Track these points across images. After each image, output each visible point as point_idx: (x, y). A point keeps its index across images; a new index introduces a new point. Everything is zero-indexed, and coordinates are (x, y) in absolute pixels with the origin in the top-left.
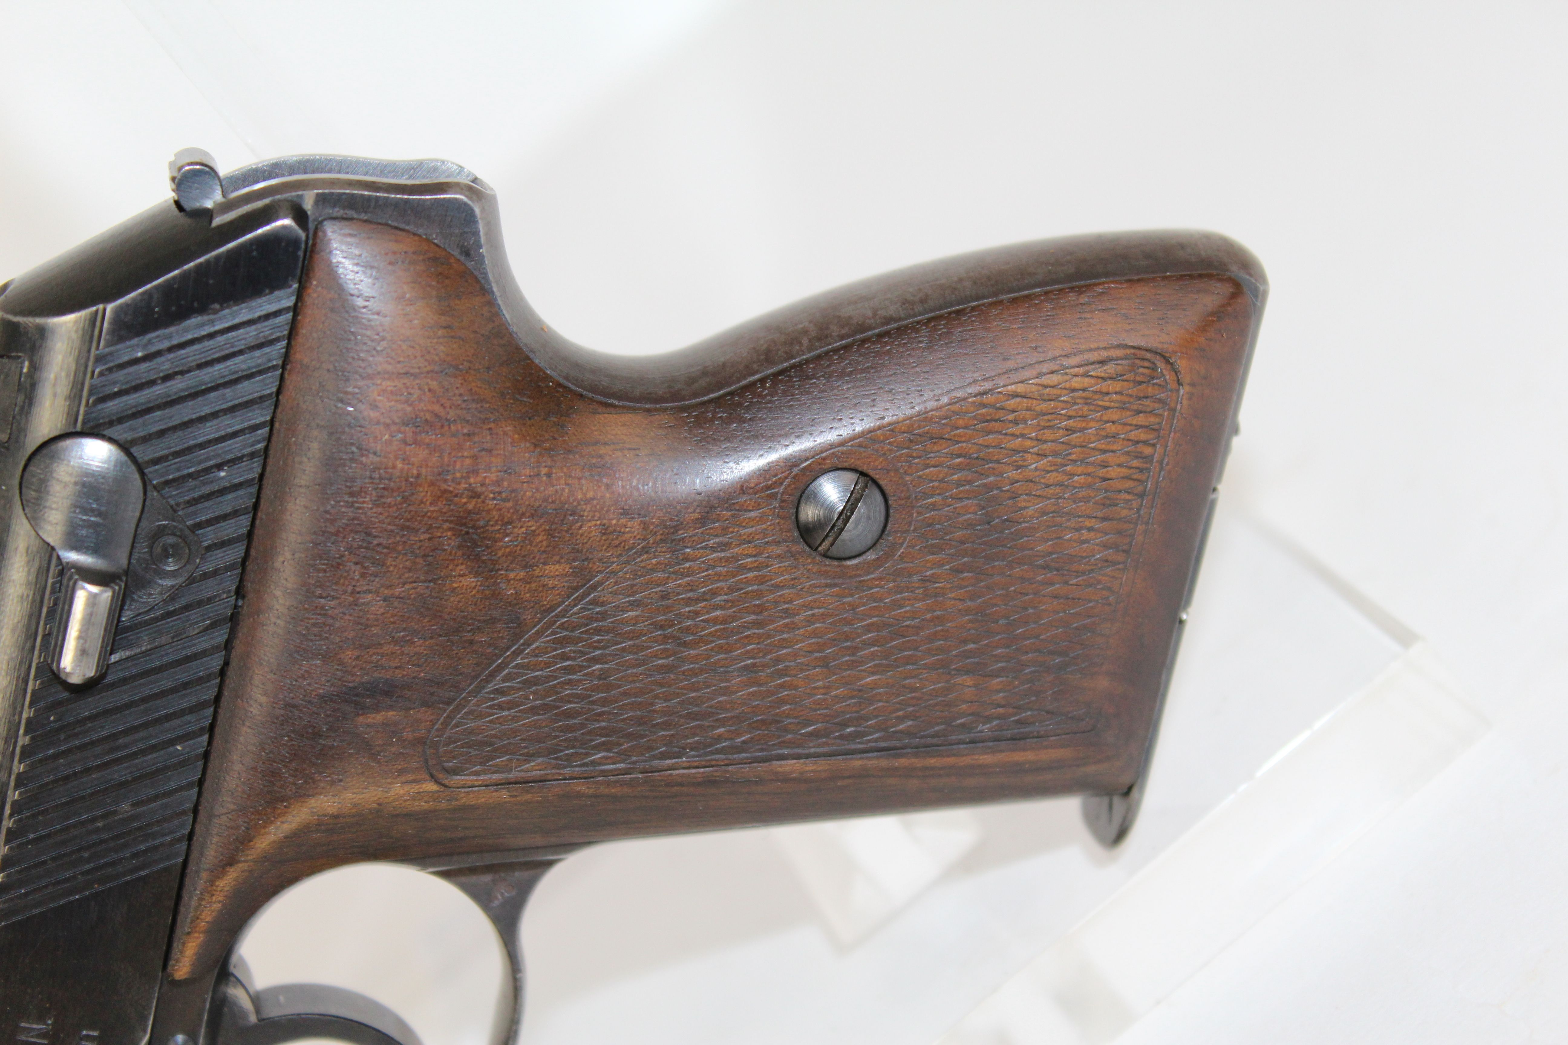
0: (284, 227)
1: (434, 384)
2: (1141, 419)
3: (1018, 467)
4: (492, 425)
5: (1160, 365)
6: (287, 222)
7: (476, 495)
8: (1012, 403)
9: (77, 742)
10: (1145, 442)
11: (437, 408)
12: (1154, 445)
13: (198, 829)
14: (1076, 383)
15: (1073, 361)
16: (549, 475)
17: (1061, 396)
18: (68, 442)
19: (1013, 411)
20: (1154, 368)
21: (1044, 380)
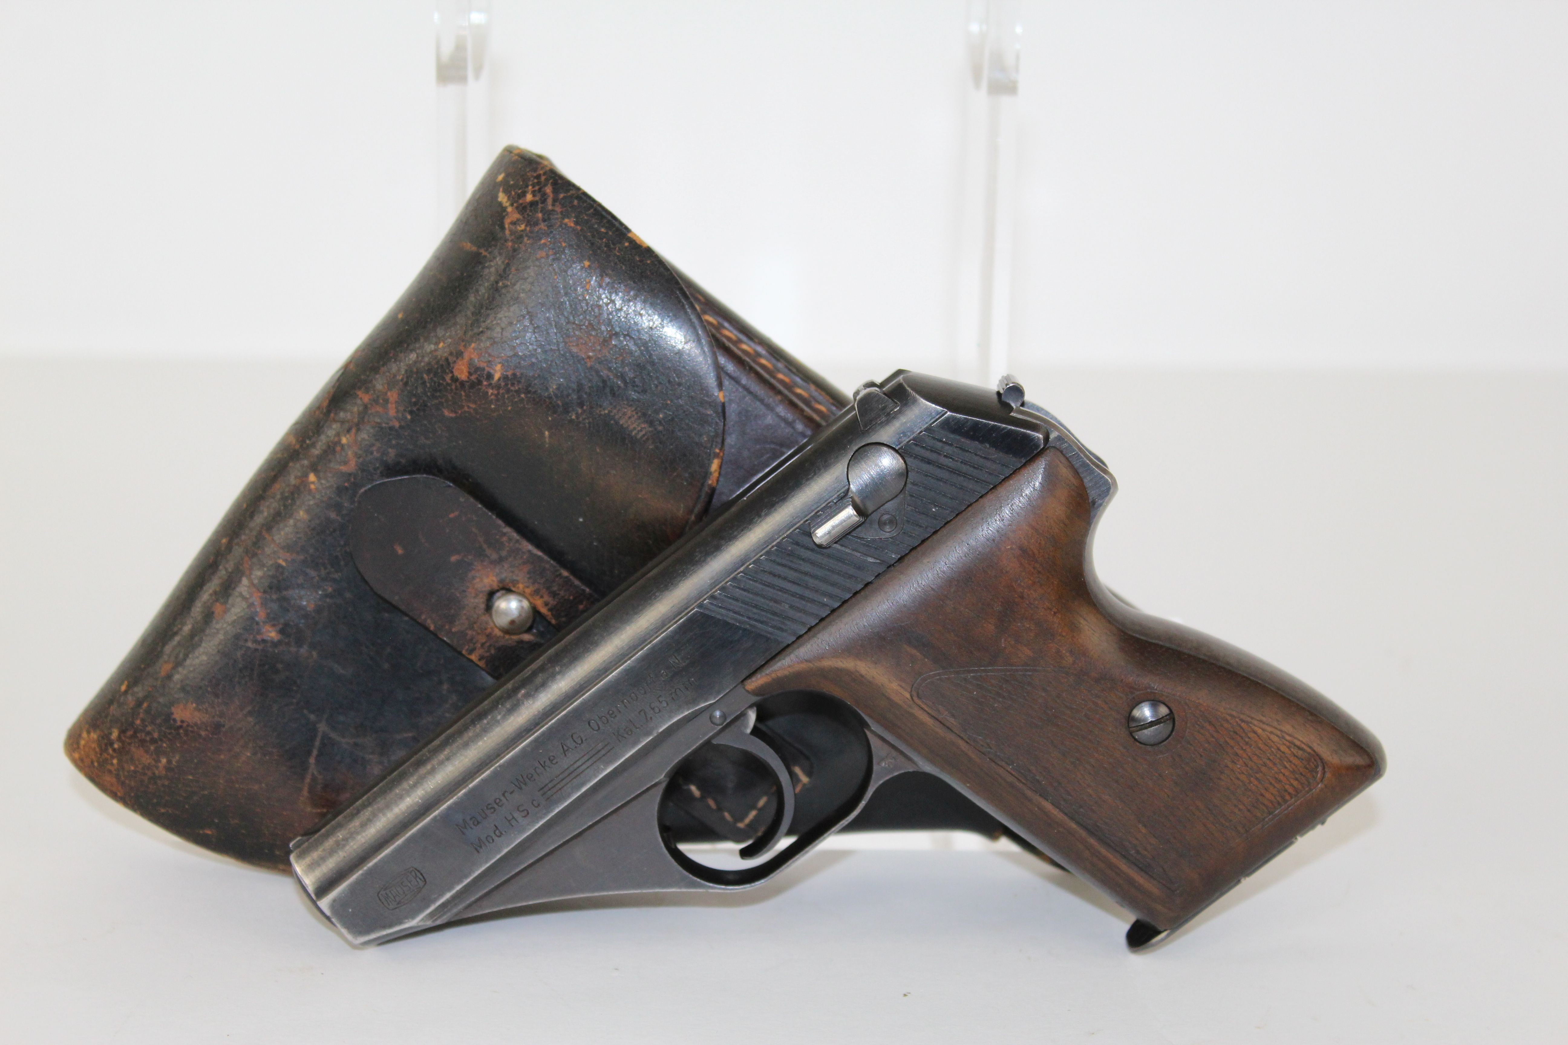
0: (1039, 438)
1: (1043, 543)
2: (1295, 783)
3: (1233, 762)
4: (1050, 576)
5: (1320, 769)
6: (1041, 436)
7: (1022, 597)
8: (1251, 735)
9: (790, 564)
10: (1289, 794)
11: (1036, 552)
12: (1291, 798)
13: (806, 637)
14: (1283, 748)
15: (1288, 738)
16: (1055, 613)
17: (1273, 747)
18: (885, 449)
19: (1249, 738)
20: (1317, 767)
21: (1272, 737)
